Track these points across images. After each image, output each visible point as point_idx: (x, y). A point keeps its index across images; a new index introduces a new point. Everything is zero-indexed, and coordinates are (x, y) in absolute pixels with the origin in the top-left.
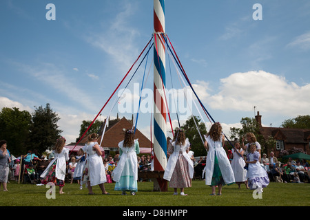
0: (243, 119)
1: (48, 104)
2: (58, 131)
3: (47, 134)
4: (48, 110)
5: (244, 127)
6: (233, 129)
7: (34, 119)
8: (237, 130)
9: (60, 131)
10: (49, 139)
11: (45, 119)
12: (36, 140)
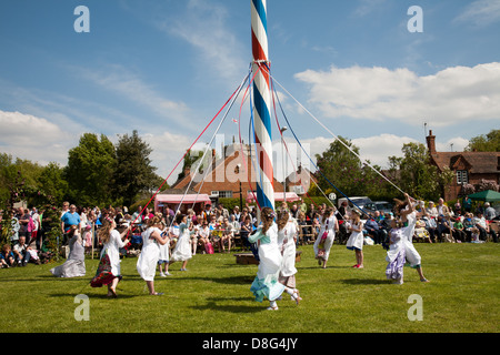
0: (405, 146)
1: (135, 132)
2: (151, 168)
3: (137, 173)
4: (136, 139)
5: (407, 156)
6: (393, 159)
7: (118, 152)
8: (399, 160)
9: (154, 168)
10: (140, 179)
11: (132, 152)
12: (123, 181)
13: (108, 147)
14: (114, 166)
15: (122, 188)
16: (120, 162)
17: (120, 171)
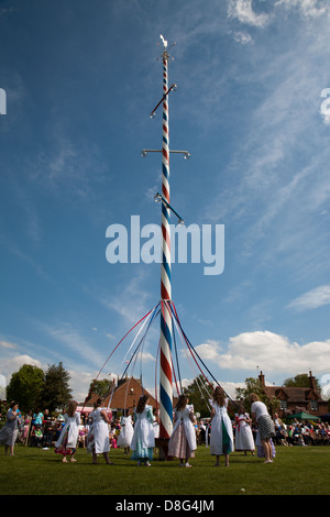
0: (247, 380)
1: (61, 363)
2: (69, 390)
3: (58, 393)
4: (61, 369)
5: (249, 387)
6: (238, 390)
7: (47, 377)
8: (242, 390)
9: (71, 390)
10: (60, 398)
11: (57, 378)
12: (47, 399)
13: (40, 372)
14: (43, 386)
15: (46, 404)
16: (47, 384)
17: (46, 391)
